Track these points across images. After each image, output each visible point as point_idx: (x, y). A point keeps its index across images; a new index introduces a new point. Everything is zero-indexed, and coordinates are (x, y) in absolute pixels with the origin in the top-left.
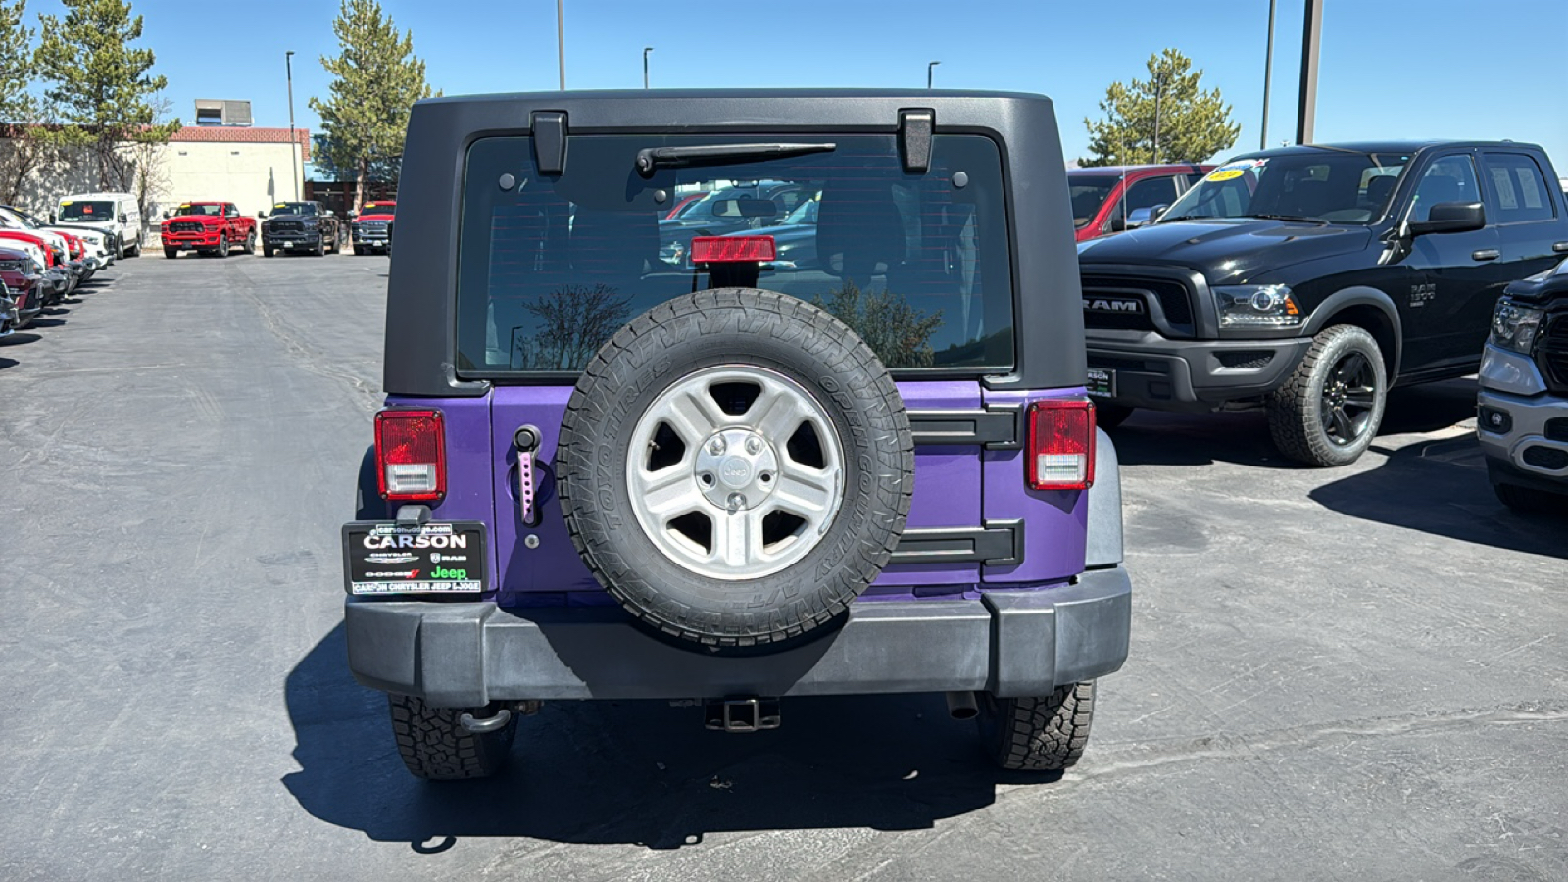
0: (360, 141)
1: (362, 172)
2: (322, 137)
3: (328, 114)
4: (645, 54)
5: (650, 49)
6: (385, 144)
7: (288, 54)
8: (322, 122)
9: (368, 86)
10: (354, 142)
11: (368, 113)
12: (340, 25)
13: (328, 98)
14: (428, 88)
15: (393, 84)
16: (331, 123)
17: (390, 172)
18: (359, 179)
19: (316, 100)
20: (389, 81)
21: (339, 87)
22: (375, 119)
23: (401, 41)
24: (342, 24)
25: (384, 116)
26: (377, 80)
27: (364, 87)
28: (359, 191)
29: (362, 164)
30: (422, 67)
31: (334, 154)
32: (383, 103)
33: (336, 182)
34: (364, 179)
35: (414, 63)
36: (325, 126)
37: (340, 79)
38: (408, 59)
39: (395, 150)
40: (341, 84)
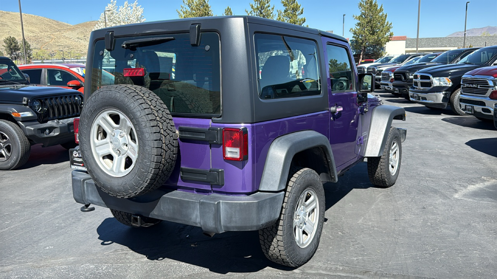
0: (363, 41)
1: (363, 51)
2: (352, 40)
3: (355, 33)
4: (467, 4)
5: (469, 2)
6: (370, 41)
7: (344, 15)
8: (353, 35)
9: (367, 23)
10: (361, 41)
11: (366, 32)
12: (360, 5)
13: (354, 27)
14: (388, 22)
15: (375, 22)
16: (355, 36)
17: (373, 50)
18: (362, 53)
19: (352, 29)
20: (373, 21)
21: (359, 24)
22: (368, 33)
23: (379, 8)
24: (361, 5)
25: (371, 32)
26: (370, 22)
27: (366, 24)
28: (361, 57)
29: (363, 48)
30: (386, 16)
31: (355, 46)
32: (371, 28)
33: (355, 54)
34: (363, 53)
35: (383, 14)
36: (353, 37)
37: (359, 22)
38: (381, 14)
39: (374, 43)
40: (359, 23)
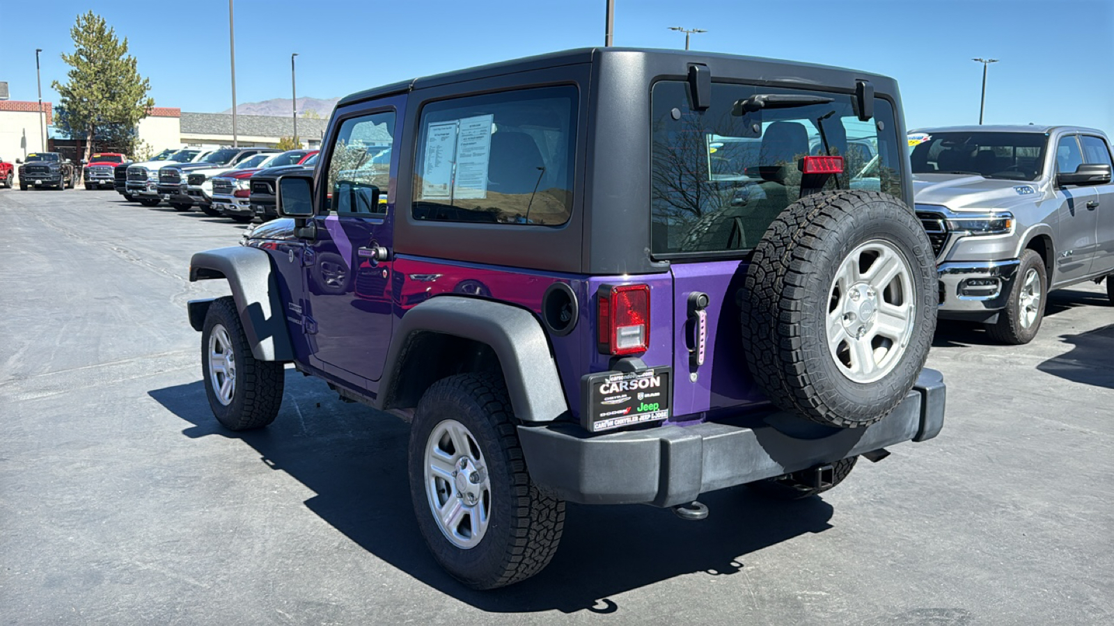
0: (90, 112)
1: (90, 133)
2: (62, 108)
3: (65, 92)
4: (293, 58)
5: (296, 55)
6: (108, 114)
7: (38, 51)
8: (61, 98)
9: (96, 75)
10: (86, 112)
11: (95, 93)
12: (76, 32)
13: (66, 82)
14: (138, 77)
15: (114, 74)
16: (68, 99)
17: (110, 133)
18: (89, 138)
19: (57, 83)
20: (111, 72)
21: (74, 74)
22: (100, 97)
23: (120, 44)
24: (77, 32)
25: (107, 95)
26: (103, 71)
27: (93, 75)
28: (88, 146)
29: (91, 127)
30: (135, 62)
31: (70, 121)
32: (107, 86)
33: (71, 140)
34: (92, 137)
35: (129, 60)
36: (64, 101)
37: (75, 68)
38: (125, 56)
39: (115, 118)
40: (76, 73)
